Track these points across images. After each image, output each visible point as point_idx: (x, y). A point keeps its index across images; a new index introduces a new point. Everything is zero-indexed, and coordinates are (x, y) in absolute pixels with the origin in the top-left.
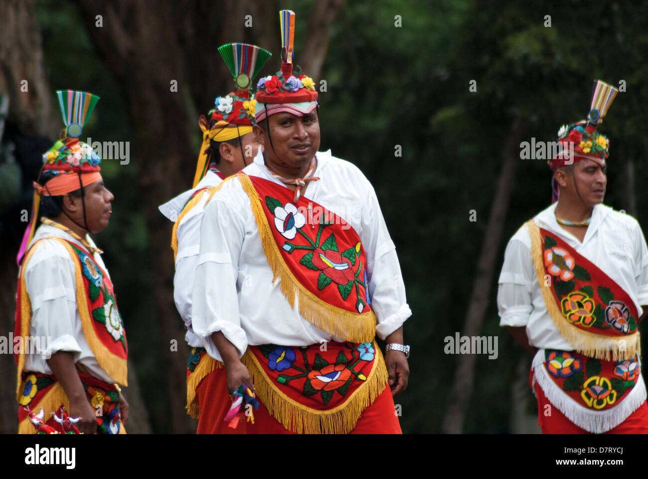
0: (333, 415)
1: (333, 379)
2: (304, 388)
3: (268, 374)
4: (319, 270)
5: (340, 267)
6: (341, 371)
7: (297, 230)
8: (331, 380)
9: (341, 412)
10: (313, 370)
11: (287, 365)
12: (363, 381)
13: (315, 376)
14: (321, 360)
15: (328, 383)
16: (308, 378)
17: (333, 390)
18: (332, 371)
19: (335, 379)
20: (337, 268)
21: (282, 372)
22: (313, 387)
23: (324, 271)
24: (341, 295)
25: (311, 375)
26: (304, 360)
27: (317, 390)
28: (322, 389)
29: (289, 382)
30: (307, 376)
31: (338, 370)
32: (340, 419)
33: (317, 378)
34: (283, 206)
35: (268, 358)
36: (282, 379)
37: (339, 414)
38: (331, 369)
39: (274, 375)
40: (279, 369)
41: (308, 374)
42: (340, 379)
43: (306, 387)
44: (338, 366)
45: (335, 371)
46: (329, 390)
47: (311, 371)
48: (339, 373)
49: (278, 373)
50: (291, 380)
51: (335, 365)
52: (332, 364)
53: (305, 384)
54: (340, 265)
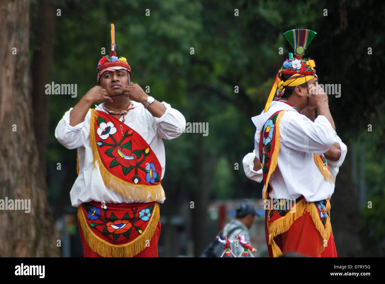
0: (119, 248)
1: (120, 227)
2: (103, 231)
3: (87, 222)
4: (114, 157)
5: (127, 158)
6: (126, 224)
7: (110, 135)
8: (119, 228)
9: (124, 248)
10: (110, 221)
11: (96, 218)
12: (140, 234)
13: (110, 225)
14: (114, 216)
15: (117, 229)
16: (106, 226)
17: (120, 234)
18: (120, 223)
19: (121, 228)
20: (125, 158)
21: (93, 221)
22: (108, 231)
23: (116, 158)
24: (123, 172)
25: (108, 224)
26: (105, 215)
27: (111, 233)
28: (114, 232)
29: (96, 227)
30: (106, 225)
31: (124, 223)
32: (123, 251)
33: (111, 226)
34: (106, 123)
35: (88, 213)
36: (92, 225)
37: (123, 248)
38: (119, 222)
39: (89, 222)
40: (92, 219)
41: (106, 223)
42: (124, 228)
43: (104, 230)
44: (124, 221)
45: (122, 223)
46: (117, 233)
47: (108, 222)
48: (125, 225)
49: (92, 221)
50: (96, 226)
51: (123, 220)
52: (120, 219)
53: (104, 229)
54: (128, 157)
